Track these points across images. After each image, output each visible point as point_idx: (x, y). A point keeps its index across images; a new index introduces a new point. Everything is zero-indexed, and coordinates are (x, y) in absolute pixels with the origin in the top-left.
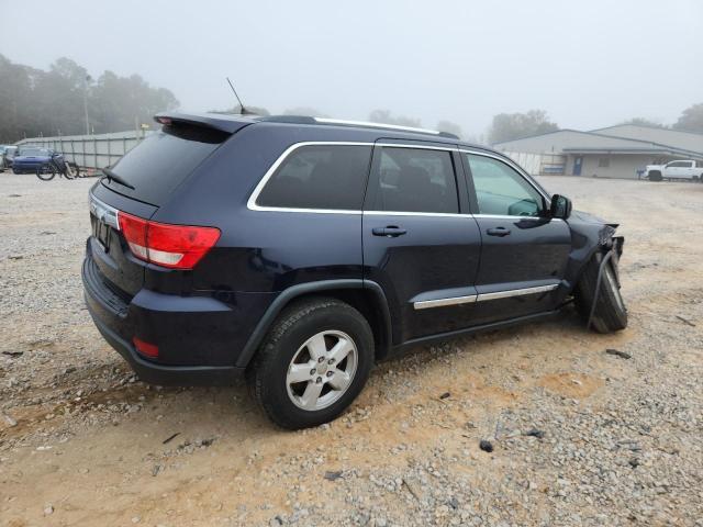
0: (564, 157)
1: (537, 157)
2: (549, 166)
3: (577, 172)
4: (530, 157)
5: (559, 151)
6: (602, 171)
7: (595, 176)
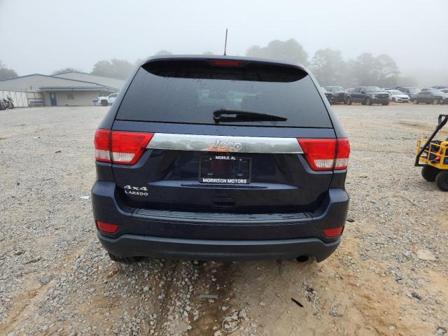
0: (41, 93)
1: (24, 94)
2: (34, 101)
3: (54, 103)
4: (18, 94)
5: (36, 89)
6: (70, 102)
7: (67, 106)
